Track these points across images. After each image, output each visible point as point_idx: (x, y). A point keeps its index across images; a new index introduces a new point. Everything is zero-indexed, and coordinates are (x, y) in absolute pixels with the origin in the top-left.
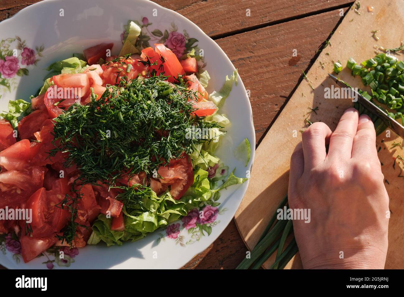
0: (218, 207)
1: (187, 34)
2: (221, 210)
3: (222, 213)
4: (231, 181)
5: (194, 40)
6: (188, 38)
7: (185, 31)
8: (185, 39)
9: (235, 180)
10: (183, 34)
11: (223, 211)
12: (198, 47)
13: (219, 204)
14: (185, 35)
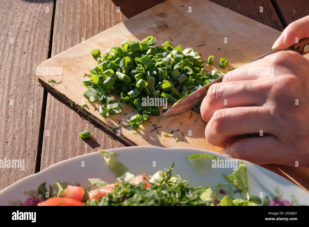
0: (271, 199)
1: (31, 192)
2: (276, 195)
3: (281, 193)
4: (242, 175)
5: (42, 187)
6: (36, 193)
7: (26, 193)
8: (36, 197)
9: (242, 170)
10: (29, 197)
11: (277, 192)
12: (52, 185)
13: (267, 197)
14: (31, 195)
